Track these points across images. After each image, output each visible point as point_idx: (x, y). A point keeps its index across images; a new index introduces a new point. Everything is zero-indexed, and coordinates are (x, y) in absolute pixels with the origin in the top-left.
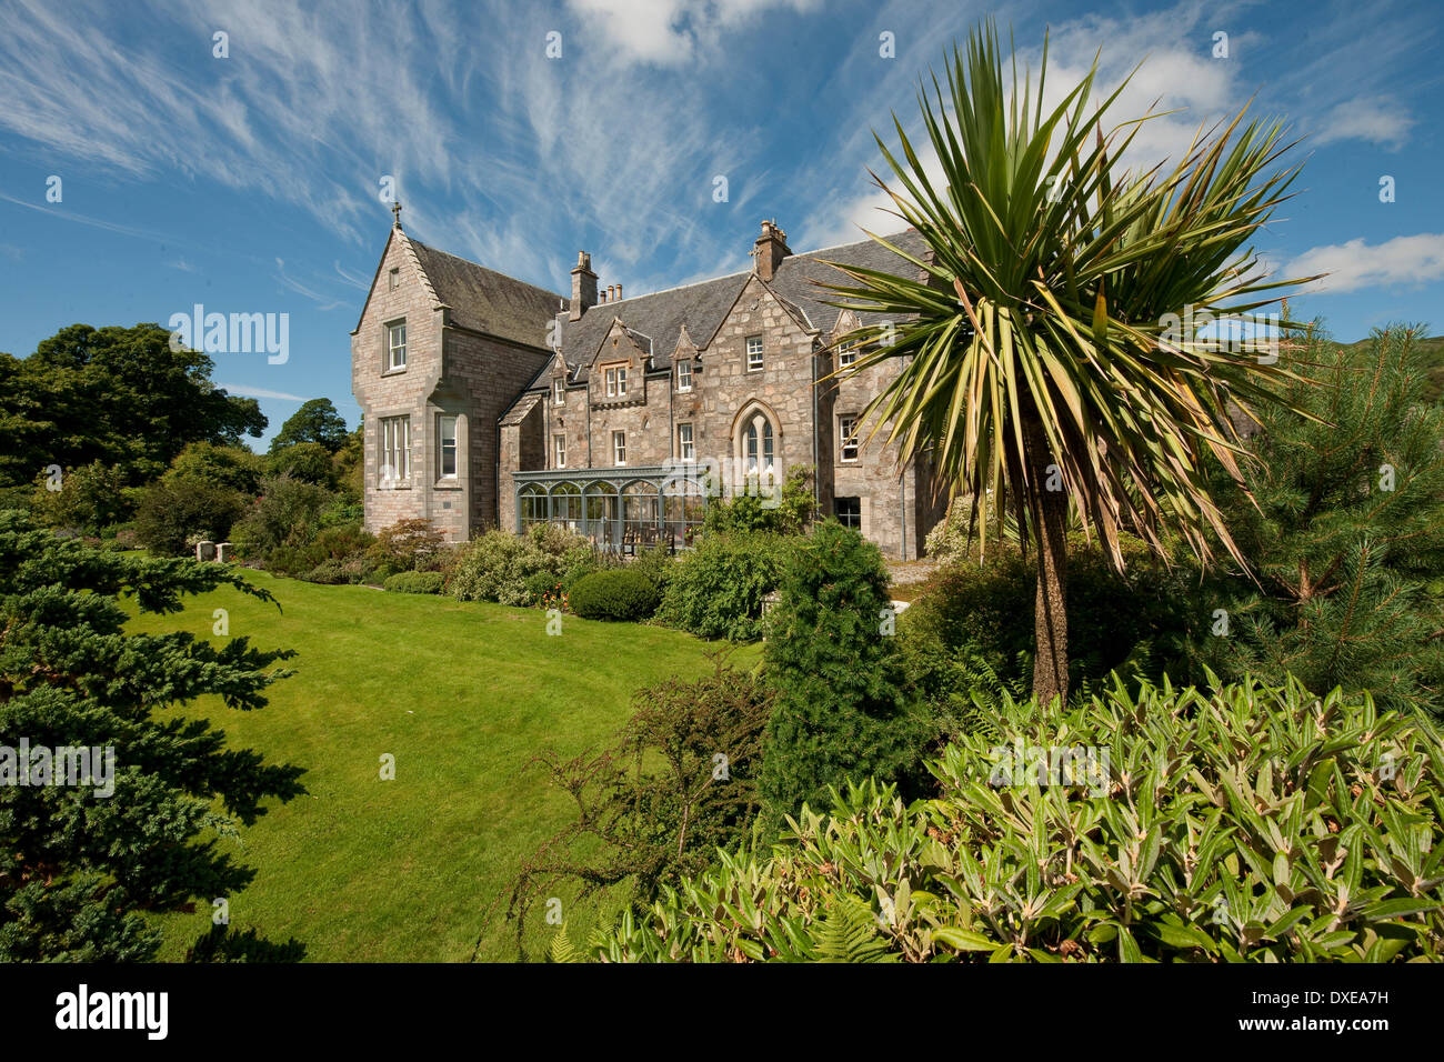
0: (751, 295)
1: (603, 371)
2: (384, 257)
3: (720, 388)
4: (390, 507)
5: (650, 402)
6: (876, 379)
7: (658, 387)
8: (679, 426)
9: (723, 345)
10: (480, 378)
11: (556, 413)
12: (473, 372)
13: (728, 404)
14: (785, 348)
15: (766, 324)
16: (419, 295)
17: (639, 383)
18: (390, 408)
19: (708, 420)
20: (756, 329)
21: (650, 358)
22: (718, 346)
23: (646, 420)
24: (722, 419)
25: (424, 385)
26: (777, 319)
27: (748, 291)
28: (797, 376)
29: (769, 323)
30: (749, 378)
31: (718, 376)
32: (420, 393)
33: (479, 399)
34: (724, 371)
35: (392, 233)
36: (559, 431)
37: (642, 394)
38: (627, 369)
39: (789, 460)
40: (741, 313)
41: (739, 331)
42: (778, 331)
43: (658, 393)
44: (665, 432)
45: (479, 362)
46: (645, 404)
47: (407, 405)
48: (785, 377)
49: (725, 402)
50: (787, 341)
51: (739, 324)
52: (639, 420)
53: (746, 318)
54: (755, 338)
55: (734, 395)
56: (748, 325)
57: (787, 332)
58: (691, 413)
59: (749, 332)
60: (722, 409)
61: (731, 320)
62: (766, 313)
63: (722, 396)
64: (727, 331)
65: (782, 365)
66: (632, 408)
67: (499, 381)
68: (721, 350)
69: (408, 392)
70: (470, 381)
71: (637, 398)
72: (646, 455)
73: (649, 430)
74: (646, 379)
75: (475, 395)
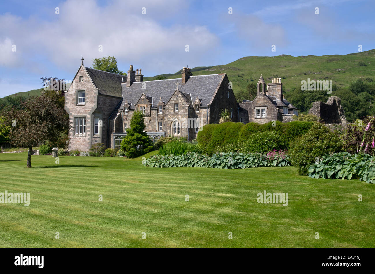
0: (176, 94)
1: (139, 107)
2: (78, 72)
3: (168, 115)
4: (78, 142)
5: (152, 116)
6: (202, 114)
7: (154, 112)
8: (159, 122)
9: (170, 105)
10: (105, 107)
11: (125, 117)
12: (103, 106)
13: (170, 119)
14: (183, 107)
15: (179, 101)
16: (90, 85)
17: (149, 111)
18: (79, 114)
19: (166, 122)
20: (177, 102)
21: (152, 104)
22: (168, 105)
23: (150, 120)
24: (169, 122)
25: (91, 109)
26: (181, 100)
27: (175, 93)
28: (185, 114)
29: (180, 101)
30: (175, 113)
31: (168, 112)
32: (90, 111)
33: (104, 113)
34: (170, 111)
35: (81, 66)
36: (126, 122)
37: (150, 113)
38: (146, 107)
39: (183, 132)
40: (174, 98)
41: (173, 102)
42: (181, 103)
43: (154, 113)
44: (155, 124)
45: (105, 103)
46: (150, 116)
47: (85, 114)
48: (183, 113)
49: (169, 118)
50: (183, 106)
51: (173, 100)
52: (149, 120)
53: (175, 99)
54: (176, 104)
55: (172, 117)
56: (175, 101)
57: (184, 103)
58: (162, 119)
59: (175, 102)
60: (169, 120)
61: (171, 99)
62: (179, 99)
63: (169, 117)
64: (170, 102)
65: (182, 111)
66: (147, 117)
67: (109, 107)
68: (169, 106)
69: (85, 111)
70: (103, 108)
71: (148, 115)
72: (150, 129)
73: (151, 123)
74: (151, 110)
75: (104, 112)
